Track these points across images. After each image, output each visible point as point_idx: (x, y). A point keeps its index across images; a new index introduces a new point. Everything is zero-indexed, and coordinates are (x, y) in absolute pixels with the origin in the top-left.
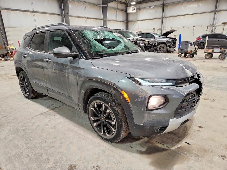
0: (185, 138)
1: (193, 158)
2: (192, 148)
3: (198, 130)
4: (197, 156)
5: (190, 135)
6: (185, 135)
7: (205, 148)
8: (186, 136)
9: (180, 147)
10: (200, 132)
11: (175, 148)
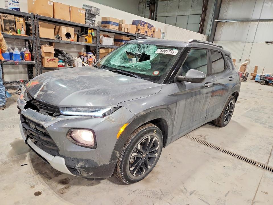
0: (32, 167)
1: (7, 160)
2: (16, 165)
3: (35, 186)
4: (5, 163)
5: (33, 174)
6: (37, 170)
7: (5, 175)
8: (34, 170)
9: (25, 159)
10: (30, 187)
11: (27, 155)
